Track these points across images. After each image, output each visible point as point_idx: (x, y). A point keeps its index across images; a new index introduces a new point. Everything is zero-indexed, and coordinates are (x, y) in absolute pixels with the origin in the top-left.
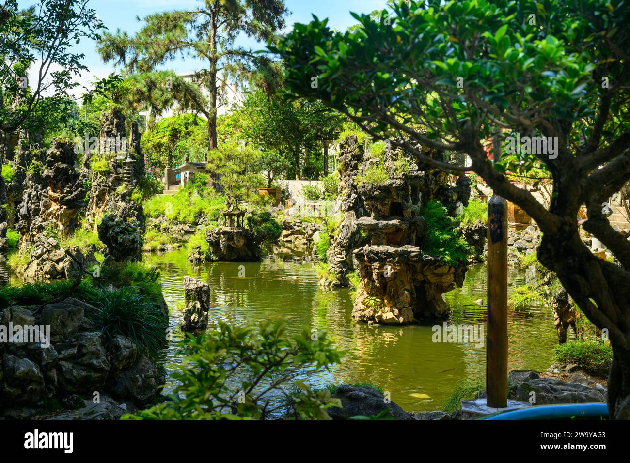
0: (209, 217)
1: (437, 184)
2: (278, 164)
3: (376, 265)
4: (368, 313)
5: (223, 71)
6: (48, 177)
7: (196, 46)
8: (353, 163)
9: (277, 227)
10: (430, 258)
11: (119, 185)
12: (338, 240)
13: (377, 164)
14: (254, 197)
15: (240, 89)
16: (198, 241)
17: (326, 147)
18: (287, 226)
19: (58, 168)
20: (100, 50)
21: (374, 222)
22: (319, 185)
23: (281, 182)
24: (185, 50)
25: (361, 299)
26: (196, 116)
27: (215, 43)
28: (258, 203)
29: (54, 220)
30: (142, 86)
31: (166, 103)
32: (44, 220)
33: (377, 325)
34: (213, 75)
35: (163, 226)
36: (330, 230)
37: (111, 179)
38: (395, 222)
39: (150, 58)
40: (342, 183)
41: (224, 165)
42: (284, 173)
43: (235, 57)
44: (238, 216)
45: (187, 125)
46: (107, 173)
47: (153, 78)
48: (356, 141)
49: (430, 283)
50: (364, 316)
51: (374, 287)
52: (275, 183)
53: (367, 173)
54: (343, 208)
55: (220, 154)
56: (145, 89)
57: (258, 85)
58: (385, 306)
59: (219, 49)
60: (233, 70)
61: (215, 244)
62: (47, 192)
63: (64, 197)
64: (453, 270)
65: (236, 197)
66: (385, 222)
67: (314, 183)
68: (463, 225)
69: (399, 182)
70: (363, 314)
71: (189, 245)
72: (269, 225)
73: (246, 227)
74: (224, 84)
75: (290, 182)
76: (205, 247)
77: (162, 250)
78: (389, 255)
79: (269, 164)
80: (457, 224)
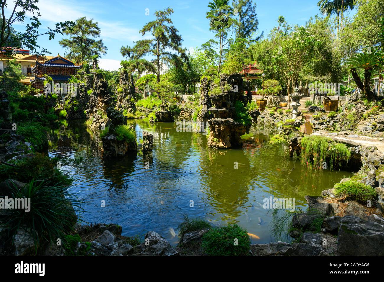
0: (157, 107)
1: (239, 95)
2: (179, 89)
3: (217, 126)
4: (214, 144)
5: (161, 59)
6: (98, 93)
7: (153, 51)
8: (206, 87)
9: (179, 110)
10: (237, 123)
11: (126, 96)
12: (201, 115)
13: (217, 87)
14: (171, 100)
15: (167, 65)
16: (152, 115)
17: (195, 85)
18: (182, 110)
19: (101, 90)
20: (121, 53)
21: (216, 109)
22: (193, 96)
23: (181, 95)
24: (149, 53)
25: (211, 139)
26: (153, 74)
27: (159, 50)
28: (172, 102)
29: (101, 109)
30: (135, 64)
31: (143, 69)
32: (97, 108)
33: (217, 149)
34: (158, 60)
35: (143, 110)
36: (198, 112)
37: (124, 94)
38: (224, 109)
39: (138, 55)
40: (202, 95)
41: (161, 89)
42: (182, 93)
43: (165, 55)
44: (166, 106)
45: (151, 78)
46: (122, 92)
47: (139, 61)
48: (207, 80)
49: (237, 132)
50: (212, 145)
51: (216, 134)
52: (179, 95)
53: (213, 90)
54: (202, 104)
55: (159, 85)
56: (136, 65)
57: (173, 64)
58: (220, 141)
59: (160, 52)
60: (165, 59)
61: (158, 116)
62: (98, 99)
63: (104, 100)
64: (245, 127)
65: (165, 100)
66: (220, 109)
67: (191, 95)
68: (250, 110)
69: (226, 94)
70: (211, 144)
71: (149, 116)
72: (176, 110)
73: (169, 110)
74: (162, 64)
75: (184, 95)
76: (155, 117)
77: (141, 118)
78: (222, 122)
79: (177, 89)
80: (248, 110)
